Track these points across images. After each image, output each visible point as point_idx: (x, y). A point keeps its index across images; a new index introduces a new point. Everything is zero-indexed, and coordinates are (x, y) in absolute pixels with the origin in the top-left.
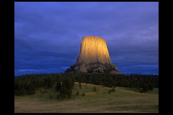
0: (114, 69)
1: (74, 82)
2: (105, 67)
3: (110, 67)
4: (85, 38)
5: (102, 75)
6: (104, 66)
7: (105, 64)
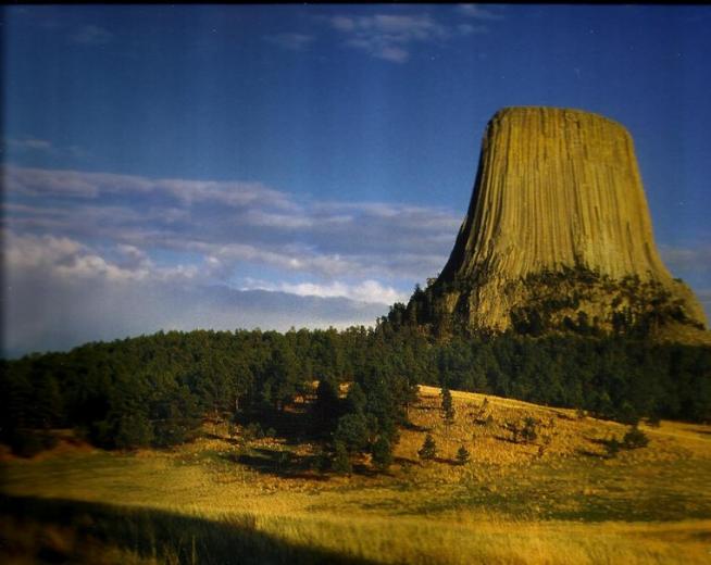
0: (679, 316)
1: (414, 382)
2: (625, 303)
3: (654, 303)
4: (505, 119)
5: (600, 350)
6: (616, 294)
7: (623, 284)
